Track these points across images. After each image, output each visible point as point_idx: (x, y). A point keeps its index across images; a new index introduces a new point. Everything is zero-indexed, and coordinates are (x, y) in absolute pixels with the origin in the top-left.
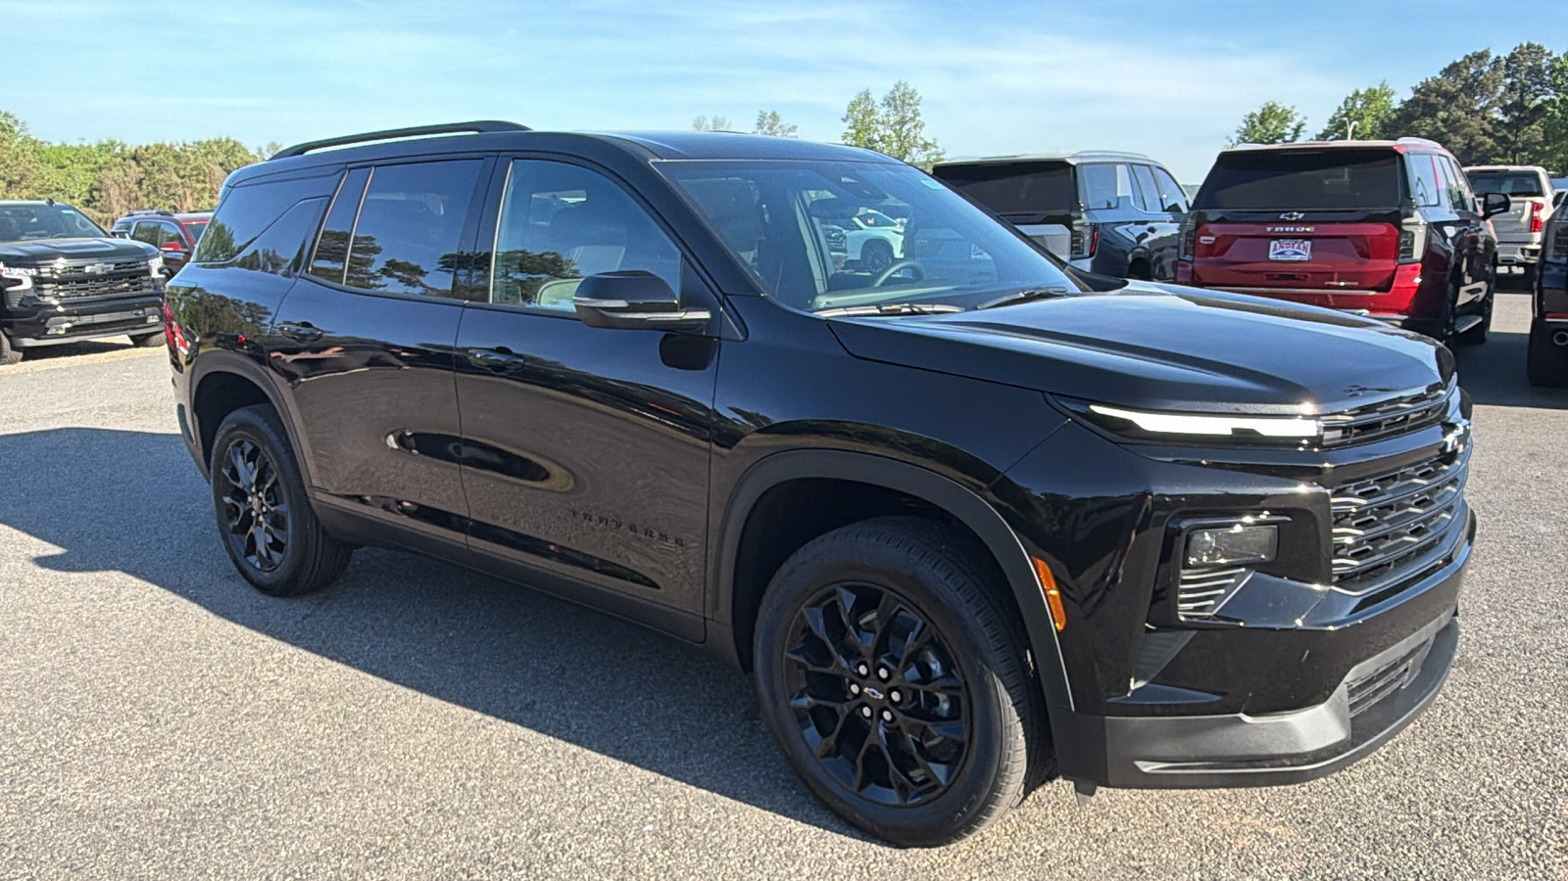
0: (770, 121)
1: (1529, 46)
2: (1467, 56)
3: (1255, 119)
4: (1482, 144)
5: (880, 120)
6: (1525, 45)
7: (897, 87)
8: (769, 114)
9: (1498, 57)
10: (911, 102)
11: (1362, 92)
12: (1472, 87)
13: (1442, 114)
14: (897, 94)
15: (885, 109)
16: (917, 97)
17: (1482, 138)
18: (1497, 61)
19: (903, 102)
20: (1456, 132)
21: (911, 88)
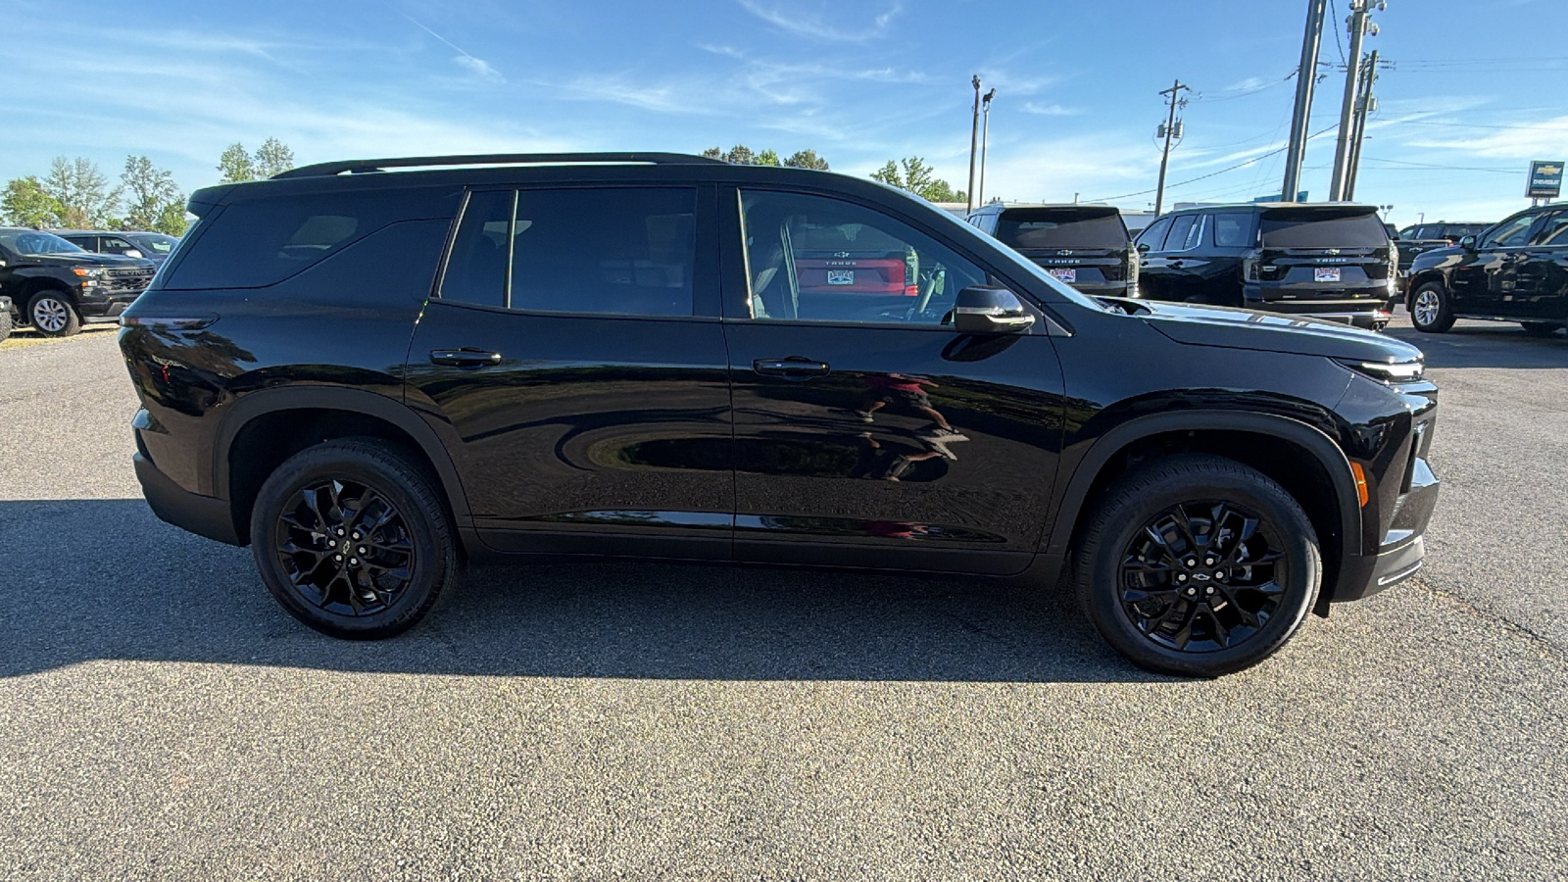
0: (141, 165)
5: (256, 170)
7: (269, 143)
8: (138, 159)
10: (284, 156)
14: (270, 149)
15: (260, 161)
16: (289, 153)
19: (276, 156)
21: (282, 145)
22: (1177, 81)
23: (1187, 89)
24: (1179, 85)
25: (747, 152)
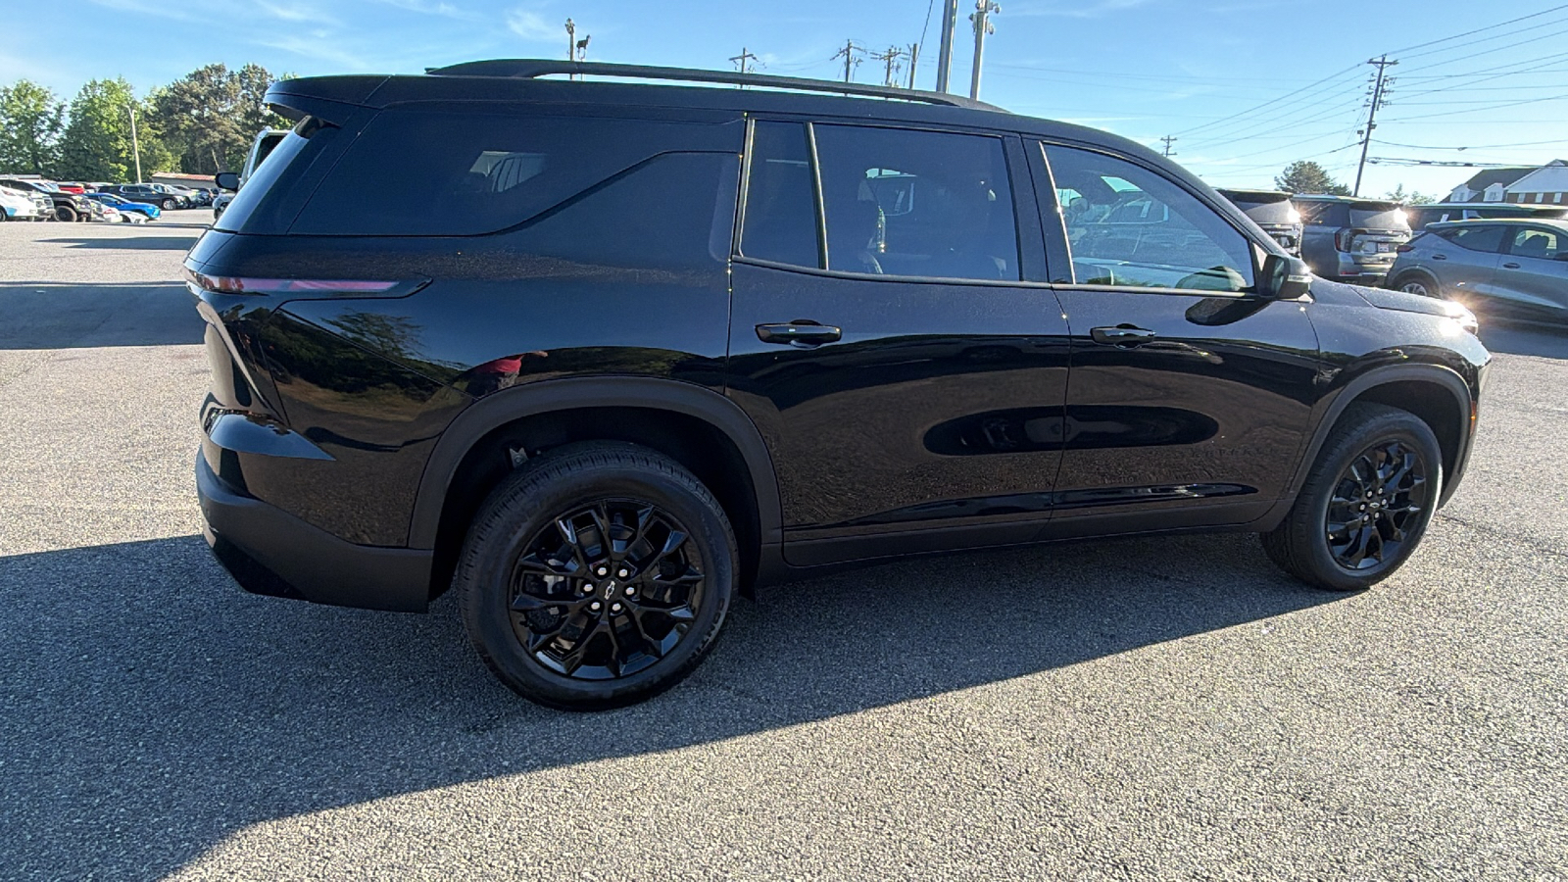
1: (254, 68)
2: (207, 67)
3: (10, 94)
4: (235, 140)
6: (251, 65)
9: (232, 72)
11: (99, 82)
12: (218, 93)
13: (195, 112)
17: (236, 136)
18: (232, 75)
20: (213, 128)
22: (744, 50)
23: (754, 58)
24: (746, 54)
25: (263, 72)
